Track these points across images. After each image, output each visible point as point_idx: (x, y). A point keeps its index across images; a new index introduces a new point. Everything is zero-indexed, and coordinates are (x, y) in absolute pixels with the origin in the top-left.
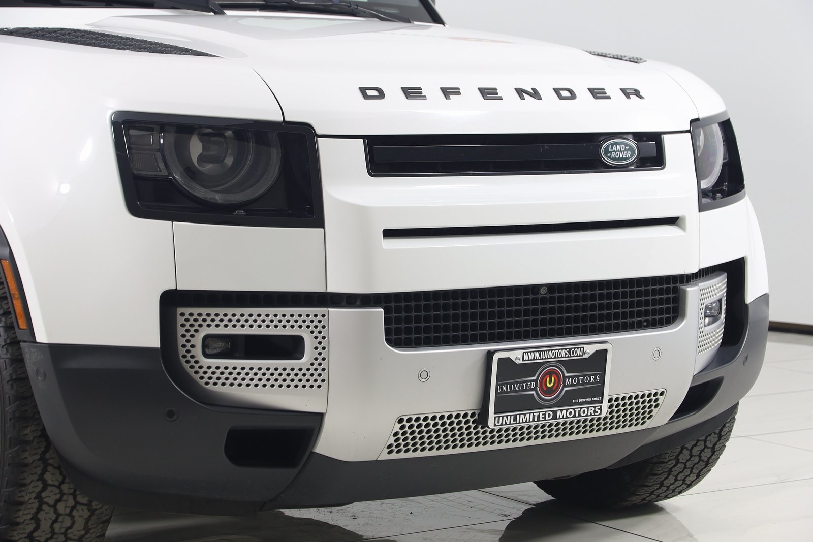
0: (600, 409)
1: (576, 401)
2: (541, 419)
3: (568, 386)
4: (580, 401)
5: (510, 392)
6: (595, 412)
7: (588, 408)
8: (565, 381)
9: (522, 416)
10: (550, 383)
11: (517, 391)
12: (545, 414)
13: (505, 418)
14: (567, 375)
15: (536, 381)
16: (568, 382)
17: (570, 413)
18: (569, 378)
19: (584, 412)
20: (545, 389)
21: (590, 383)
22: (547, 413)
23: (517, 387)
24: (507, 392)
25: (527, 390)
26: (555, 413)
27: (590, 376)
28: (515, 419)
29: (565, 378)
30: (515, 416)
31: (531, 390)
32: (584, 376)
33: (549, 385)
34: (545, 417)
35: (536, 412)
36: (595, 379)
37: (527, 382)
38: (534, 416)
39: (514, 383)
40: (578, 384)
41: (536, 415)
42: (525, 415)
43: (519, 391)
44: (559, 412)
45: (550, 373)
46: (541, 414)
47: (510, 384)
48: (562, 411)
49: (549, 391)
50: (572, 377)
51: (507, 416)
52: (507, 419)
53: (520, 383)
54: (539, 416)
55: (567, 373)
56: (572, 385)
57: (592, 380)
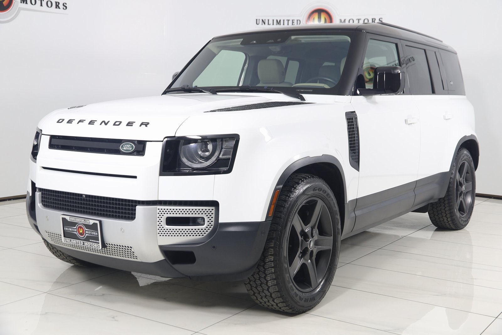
0: (99, 246)
1: (91, 240)
2: (79, 243)
3: (87, 234)
4: (92, 241)
5: (68, 231)
6: (97, 247)
9: (73, 241)
10: (81, 231)
12: (80, 242)
15: (76, 229)
17: (89, 245)
18: (87, 231)
19: (93, 245)
22: (81, 242)
23: (70, 230)
25: (73, 231)
26: (84, 243)
28: (71, 241)
29: (86, 231)
30: (71, 240)
31: (75, 232)
33: (81, 232)
34: (80, 243)
35: (78, 241)
37: (74, 228)
40: (90, 234)
41: (78, 242)
42: (74, 240)
43: (71, 231)
44: (85, 243)
45: (81, 227)
46: (79, 242)
48: (86, 243)
49: (81, 234)
50: (88, 231)
53: (71, 228)
56: (88, 234)
57: (95, 234)
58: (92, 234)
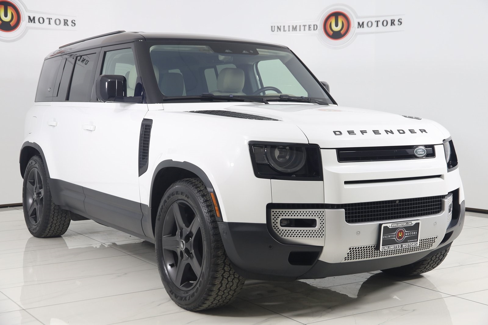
3: (406, 236)
5: (387, 238)
7: (413, 243)
8: (405, 234)
10: (400, 235)
11: (389, 238)
13: (385, 247)
14: (406, 232)
15: (395, 234)
16: (406, 234)
18: (406, 233)
20: (399, 237)
21: (413, 234)
23: (389, 237)
24: (386, 238)
27: (413, 232)
28: (389, 248)
29: (405, 233)
30: (389, 247)
32: (412, 232)
33: (400, 236)
34: (399, 247)
36: (415, 233)
38: (395, 247)
39: (388, 235)
40: (410, 235)
43: (390, 238)
45: (401, 231)
47: (387, 235)
48: (404, 244)
49: (400, 238)
50: (408, 232)
51: (386, 247)
52: (386, 248)
54: (396, 246)
55: (406, 231)
56: (408, 235)
57: (414, 233)
58: (411, 235)
